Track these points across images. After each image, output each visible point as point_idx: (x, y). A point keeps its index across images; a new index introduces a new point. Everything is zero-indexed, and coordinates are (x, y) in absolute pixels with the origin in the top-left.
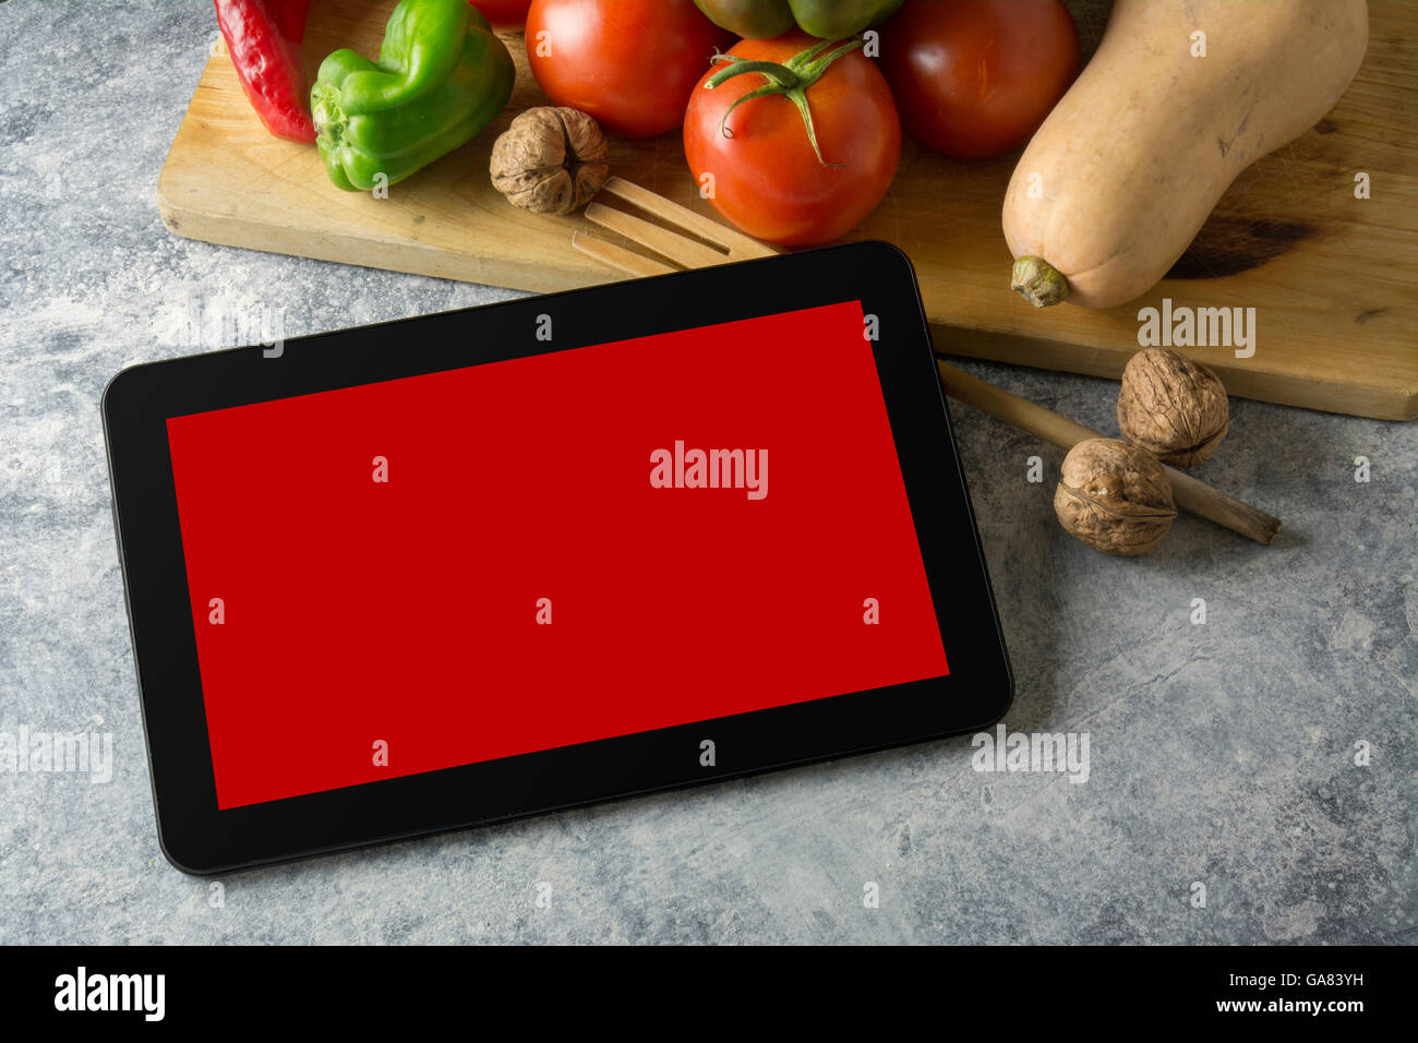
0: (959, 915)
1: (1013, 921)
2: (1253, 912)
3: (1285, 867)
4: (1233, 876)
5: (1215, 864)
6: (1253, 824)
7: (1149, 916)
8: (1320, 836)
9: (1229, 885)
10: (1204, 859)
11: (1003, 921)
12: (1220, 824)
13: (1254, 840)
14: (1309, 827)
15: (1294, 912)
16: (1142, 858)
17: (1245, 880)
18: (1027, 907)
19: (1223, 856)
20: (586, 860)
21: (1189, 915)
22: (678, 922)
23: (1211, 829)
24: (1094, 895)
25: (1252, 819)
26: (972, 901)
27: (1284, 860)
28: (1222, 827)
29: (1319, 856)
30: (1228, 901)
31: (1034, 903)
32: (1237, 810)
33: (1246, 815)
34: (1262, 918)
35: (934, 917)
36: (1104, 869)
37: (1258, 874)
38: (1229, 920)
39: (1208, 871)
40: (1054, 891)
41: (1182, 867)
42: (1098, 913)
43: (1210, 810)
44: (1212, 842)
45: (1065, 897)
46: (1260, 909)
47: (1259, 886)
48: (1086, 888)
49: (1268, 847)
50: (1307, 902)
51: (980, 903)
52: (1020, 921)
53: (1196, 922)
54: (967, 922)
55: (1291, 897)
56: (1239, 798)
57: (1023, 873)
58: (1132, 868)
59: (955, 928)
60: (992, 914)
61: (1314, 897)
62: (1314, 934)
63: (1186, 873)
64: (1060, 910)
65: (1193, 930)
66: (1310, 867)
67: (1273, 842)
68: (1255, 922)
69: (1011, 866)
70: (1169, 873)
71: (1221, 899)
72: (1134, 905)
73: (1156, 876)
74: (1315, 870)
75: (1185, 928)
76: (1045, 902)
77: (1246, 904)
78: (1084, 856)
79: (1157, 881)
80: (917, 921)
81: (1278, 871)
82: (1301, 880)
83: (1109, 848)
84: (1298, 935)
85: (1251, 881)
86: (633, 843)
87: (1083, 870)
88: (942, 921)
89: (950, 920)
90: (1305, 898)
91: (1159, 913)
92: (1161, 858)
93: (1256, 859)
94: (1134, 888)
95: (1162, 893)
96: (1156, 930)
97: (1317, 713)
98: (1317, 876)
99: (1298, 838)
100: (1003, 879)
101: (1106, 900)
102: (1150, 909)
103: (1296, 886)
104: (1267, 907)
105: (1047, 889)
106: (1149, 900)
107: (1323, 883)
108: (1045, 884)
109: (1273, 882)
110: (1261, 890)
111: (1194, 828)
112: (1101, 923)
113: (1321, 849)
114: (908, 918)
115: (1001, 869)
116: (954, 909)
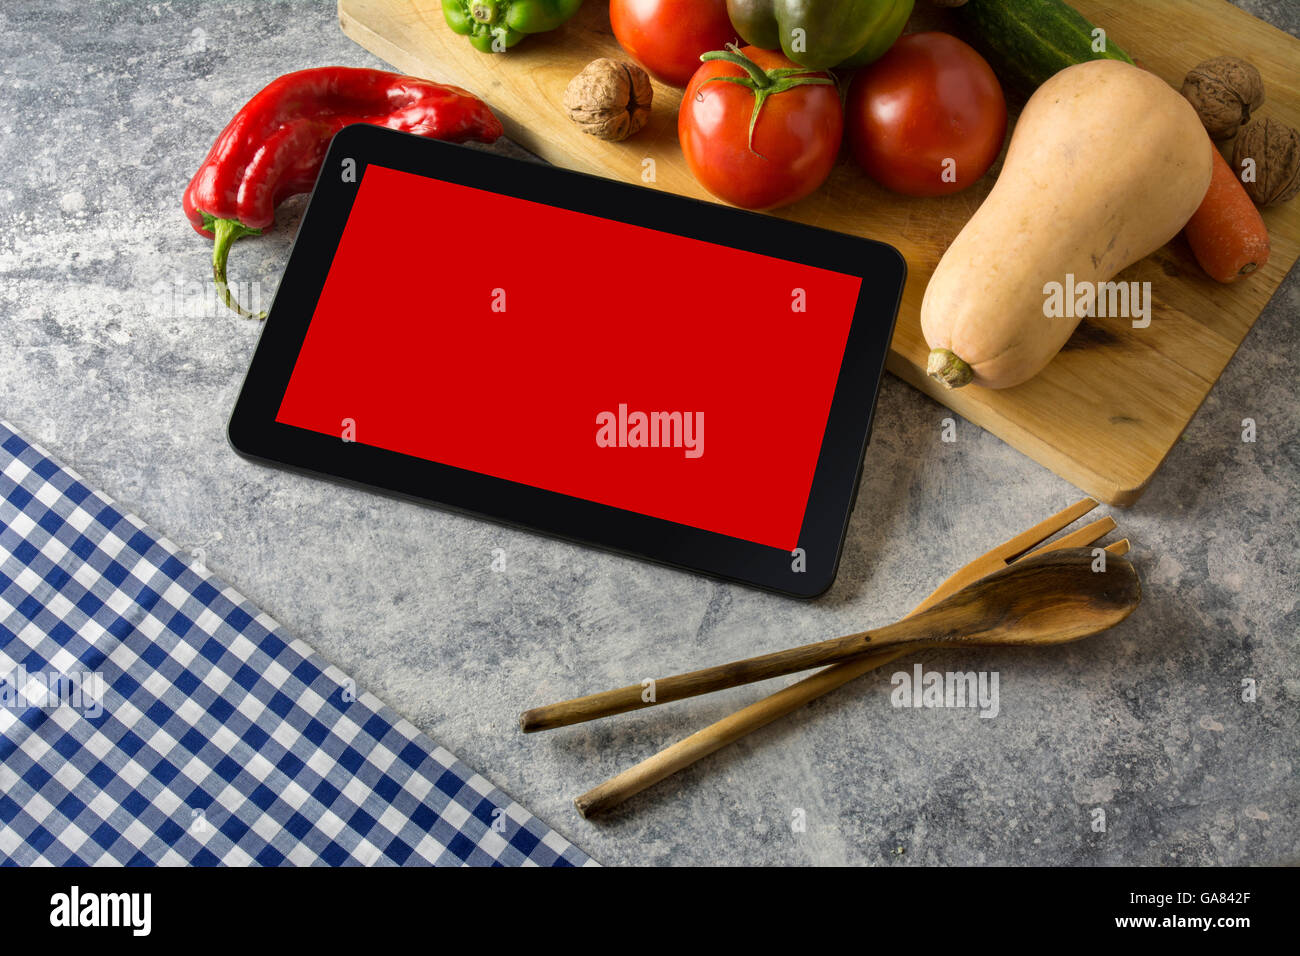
0: (847, 758)
1: (887, 768)
2: (1066, 780)
3: (1094, 747)
4: (1055, 750)
5: (1042, 740)
6: (1074, 712)
7: (988, 774)
8: (1124, 727)
9: (1051, 758)
10: (1034, 735)
11: (879, 767)
12: (1049, 709)
13: (1074, 724)
14: (1115, 719)
15: (1097, 783)
16: (988, 729)
17: (1063, 755)
18: (898, 758)
19: (1049, 734)
20: (572, 685)
21: (1019, 777)
22: (636, 740)
23: (1042, 712)
24: (949, 753)
25: (1074, 709)
26: (857, 748)
27: (1095, 742)
28: (1051, 712)
29: (1120, 742)
30: (1048, 769)
31: (904, 755)
32: (1063, 700)
33: (1071, 704)
34: (1073, 785)
35: (827, 758)
36: (958, 734)
37: (1074, 751)
38: (1048, 784)
39: (1036, 745)
40: (919, 748)
41: (1017, 739)
42: (950, 768)
43: (1043, 698)
44: (1042, 723)
45: (927, 753)
46: (1072, 778)
47: (1073, 761)
48: (944, 748)
49: (1083, 731)
50: (1109, 777)
51: (863, 750)
52: (891, 768)
53: (1023, 783)
54: (851, 764)
55: (1097, 772)
56: (1066, 690)
57: (897, 730)
58: (979, 736)
59: (842, 767)
60: (870, 759)
61: (1114, 773)
62: (1111, 802)
63: (1019, 744)
64: (922, 763)
65: (1020, 789)
66: (1113, 750)
67: (1088, 728)
68: (1067, 788)
69: (890, 725)
70: (1007, 743)
71: (1043, 767)
72: (979, 764)
73: (997, 744)
74: (1117, 752)
75: (1014, 786)
76: (911, 755)
77: (1062, 773)
78: (945, 722)
79: (997, 748)
80: (815, 759)
81: (1088, 750)
82: (1105, 760)
83: (964, 719)
84: (1098, 801)
85: (1067, 755)
86: (609, 675)
87: (942, 733)
88: (833, 761)
89: (839, 761)
90: (1107, 773)
91: (996, 773)
92: (1002, 731)
93: (1073, 739)
94: (980, 752)
95: (1000, 758)
96: (992, 786)
97: (1132, 631)
98: (1117, 757)
99: (1107, 726)
100: (882, 734)
101: (958, 759)
102: (990, 769)
103: (1101, 763)
104: (1077, 777)
105: (914, 745)
106: (990, 762)
107: (1121, 763)
108: (913, 741)
109: (1084, 758)
110: (1075, 764)
111: (1030, 710)
112: (952, 776)
113: (1122, 737)
114: (808, 755)
115: (882, 726)
116: (843, 753)
